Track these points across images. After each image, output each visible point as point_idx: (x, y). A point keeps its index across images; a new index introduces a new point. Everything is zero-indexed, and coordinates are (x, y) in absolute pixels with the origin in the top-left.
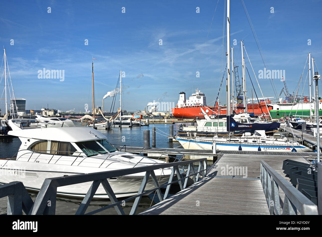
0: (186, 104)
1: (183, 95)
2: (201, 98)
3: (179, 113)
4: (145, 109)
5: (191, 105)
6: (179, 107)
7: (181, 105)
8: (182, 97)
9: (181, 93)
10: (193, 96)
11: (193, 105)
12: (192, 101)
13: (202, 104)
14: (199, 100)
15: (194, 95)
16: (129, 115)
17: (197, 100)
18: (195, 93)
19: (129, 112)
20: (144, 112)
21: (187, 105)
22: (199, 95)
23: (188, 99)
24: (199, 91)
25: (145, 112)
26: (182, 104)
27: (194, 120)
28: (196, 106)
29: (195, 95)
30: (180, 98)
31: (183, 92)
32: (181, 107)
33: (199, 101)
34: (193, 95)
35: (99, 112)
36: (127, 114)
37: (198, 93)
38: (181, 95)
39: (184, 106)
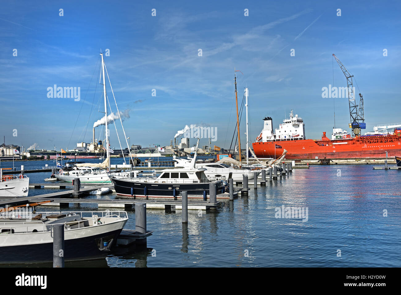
0: (275, 136)
1: (269, 122)
2: (300, 126)
3: (265, 151)
4: (172, 142)
5: (285, 137)
6: (265, 140)
7: (268, 138)
8: (267, 124)
9: (266, 119)
10: (286, 123)
11: (287, 138)
12: (285, 131)
13: (302, 136)
14: (296, 129)
15: (288, 122)
16: (148, 153)
17: (293, 129)
18: (289, 118)
19: (147, 148)
20: (170, 148)
21: (277, 138)
22: (297, 121)
23: (278, 128)
24: (297, 115)
25: (172, 148)
26: (268, 136)
27: (318, 162)
28: (292, 139)
29: (290, 122)
30: (265, 126)
31: (268, 117)
32: (267, 140)
33: (296, 131)
34: (285, 121)
35: (98, 149)
36: (144, 152)
37: (295, 119)
38: (266, 122)
39: (273, 138)
